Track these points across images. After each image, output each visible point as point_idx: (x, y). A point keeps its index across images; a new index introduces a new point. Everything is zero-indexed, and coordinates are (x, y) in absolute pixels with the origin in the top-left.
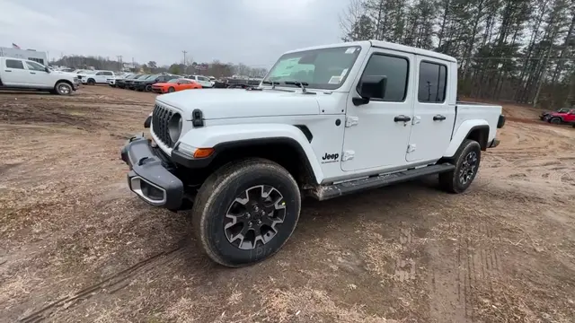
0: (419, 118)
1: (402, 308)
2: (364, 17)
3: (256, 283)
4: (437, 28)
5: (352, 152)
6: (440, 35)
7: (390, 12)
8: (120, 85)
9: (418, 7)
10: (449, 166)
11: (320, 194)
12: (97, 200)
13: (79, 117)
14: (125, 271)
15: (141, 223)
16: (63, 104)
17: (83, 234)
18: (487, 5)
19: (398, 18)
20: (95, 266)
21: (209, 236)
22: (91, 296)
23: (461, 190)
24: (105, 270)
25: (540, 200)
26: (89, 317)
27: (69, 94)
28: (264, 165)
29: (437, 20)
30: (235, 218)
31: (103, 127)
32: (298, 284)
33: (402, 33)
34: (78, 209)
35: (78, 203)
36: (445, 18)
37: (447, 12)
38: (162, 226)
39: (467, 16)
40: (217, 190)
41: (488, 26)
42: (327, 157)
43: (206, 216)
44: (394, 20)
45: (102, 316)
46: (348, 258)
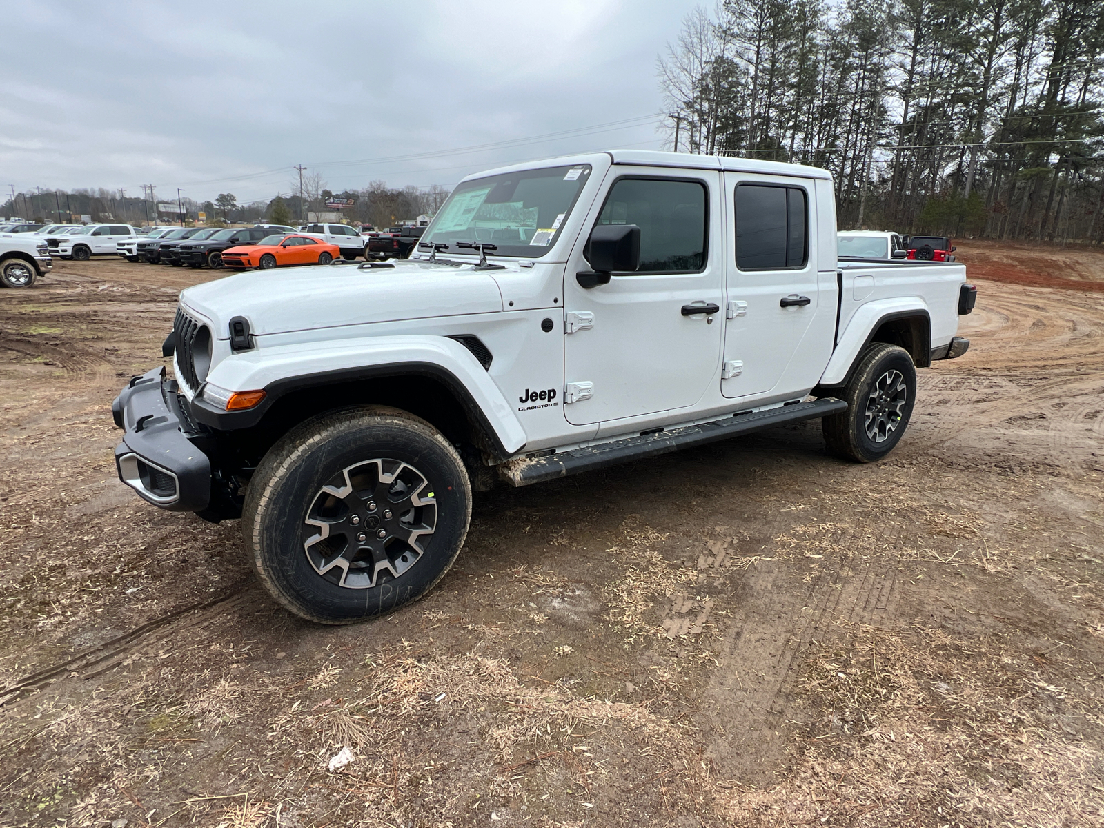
0: (742, 303)
1: (651, 684)
2: (720, 60)
3: (373, 651)
4: (897, 77)
5: (588, 384)
6: (906, 94)
7: (782, 46)
8: (149, 256)
9: (850, 28)
10: (834, 404)
11: (516, 474)
12: (75, 512)
13: (49, 338)
14: (119, 640)
15: (161, 553)
16: (15, 310)
17: (41, 578)
18: (1013, 15)
19: (803, 58)
20: (59, 634)
21: (271, 560)
22: (49, 684)
23: (875, 455)
24: (78, 641)
25: (1051, 469)
26: (41, 718)
27: (29, 285)
28: (378, 419)
29: (896, 57)
30: (325, 527)
31: (103, 357)
32: (456, 649)
33: (814, 94)
34: (35, 533)
35: (35, 520)
36: (915, 50)
37: (918, 38)
38: (202, 555)
39: (967, 44)
40: (281, 472)
41: (1019, 65)
42: (533, 396)
43: (262, 523)
44: (794, 63)
45: (65, 716)
46: (575, 600)
